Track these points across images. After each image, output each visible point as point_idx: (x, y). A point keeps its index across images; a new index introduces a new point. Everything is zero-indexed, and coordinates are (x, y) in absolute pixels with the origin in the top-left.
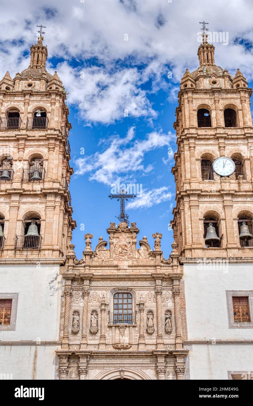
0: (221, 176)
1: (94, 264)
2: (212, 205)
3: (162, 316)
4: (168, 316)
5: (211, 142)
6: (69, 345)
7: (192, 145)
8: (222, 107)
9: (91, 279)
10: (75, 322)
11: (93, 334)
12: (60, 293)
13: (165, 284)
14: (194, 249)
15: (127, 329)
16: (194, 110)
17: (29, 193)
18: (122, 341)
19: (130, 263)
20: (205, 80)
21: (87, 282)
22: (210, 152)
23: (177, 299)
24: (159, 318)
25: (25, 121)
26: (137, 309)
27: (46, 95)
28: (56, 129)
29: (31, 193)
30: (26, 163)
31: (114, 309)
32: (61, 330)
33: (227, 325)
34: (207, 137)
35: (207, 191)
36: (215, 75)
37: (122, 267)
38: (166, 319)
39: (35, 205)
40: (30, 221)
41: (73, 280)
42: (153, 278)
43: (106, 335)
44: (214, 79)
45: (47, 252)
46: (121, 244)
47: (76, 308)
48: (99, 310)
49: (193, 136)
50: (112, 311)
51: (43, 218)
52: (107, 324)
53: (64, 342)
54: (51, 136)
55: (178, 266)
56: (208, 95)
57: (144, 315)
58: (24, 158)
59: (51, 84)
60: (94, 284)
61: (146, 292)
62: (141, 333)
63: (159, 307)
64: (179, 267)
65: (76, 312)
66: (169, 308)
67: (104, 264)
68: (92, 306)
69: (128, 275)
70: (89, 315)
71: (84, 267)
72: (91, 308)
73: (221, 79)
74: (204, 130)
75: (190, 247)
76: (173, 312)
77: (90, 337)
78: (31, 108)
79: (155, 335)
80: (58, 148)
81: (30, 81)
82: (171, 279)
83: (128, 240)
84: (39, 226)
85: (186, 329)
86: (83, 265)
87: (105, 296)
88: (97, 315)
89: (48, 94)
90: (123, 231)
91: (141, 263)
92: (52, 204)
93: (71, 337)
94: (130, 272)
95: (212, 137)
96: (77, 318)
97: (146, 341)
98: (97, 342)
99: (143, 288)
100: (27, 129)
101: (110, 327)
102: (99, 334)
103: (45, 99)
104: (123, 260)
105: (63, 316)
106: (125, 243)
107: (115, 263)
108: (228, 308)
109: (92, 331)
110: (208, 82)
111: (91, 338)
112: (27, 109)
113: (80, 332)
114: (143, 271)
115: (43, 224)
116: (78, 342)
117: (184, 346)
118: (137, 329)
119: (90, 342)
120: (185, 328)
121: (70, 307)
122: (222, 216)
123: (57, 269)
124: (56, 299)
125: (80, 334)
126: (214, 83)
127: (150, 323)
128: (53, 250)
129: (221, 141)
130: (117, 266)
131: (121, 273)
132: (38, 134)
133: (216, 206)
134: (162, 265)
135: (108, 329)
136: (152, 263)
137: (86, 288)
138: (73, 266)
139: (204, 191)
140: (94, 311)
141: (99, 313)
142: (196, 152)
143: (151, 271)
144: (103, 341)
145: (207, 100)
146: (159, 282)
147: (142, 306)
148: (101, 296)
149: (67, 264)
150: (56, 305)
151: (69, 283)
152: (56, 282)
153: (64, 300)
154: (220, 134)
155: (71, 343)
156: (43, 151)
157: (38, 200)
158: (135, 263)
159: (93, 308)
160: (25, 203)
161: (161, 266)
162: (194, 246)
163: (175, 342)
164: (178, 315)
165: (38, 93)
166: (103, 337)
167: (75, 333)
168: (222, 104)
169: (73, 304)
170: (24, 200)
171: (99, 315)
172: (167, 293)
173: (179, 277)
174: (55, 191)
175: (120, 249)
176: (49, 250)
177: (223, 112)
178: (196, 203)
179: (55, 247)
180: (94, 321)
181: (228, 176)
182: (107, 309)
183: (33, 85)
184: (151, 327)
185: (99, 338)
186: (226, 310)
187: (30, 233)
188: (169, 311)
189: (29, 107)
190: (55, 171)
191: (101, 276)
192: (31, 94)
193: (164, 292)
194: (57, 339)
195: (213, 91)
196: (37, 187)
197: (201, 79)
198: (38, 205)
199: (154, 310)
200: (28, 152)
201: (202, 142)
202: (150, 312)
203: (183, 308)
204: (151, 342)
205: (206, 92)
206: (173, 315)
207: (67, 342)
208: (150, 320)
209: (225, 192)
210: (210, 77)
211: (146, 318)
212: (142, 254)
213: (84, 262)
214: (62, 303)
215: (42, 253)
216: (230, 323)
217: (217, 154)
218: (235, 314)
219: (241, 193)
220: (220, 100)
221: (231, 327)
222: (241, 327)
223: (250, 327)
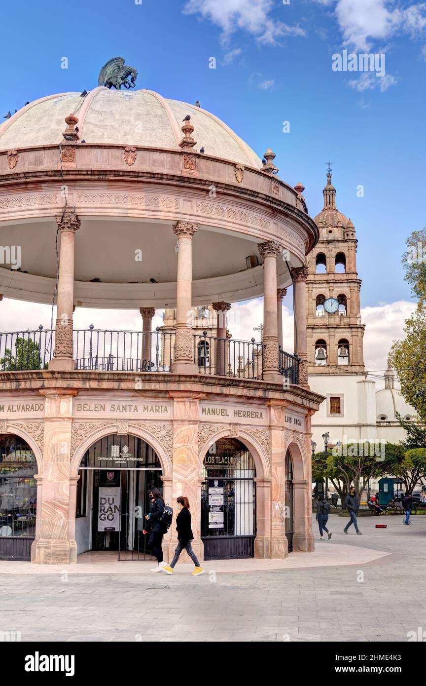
0: (329, 313)
2: (322, 335)
5: (324, 285)
7: (310, 289)
8: (334, 255)
22: (323, 294)
36: (331, 225)
40: (202, 346)
44: (330, 228)
49: (311, 282)
56: (325, 245)
73: (335, 229)
95: (324, 282)
108: (327, 404)
110: (325, 231)
122: (328, 341)
126: (330, 232)
129: (331, 285)
133: (324, 335)
139: (317, 325)
142: (313, 294)
145: (323, 249)
177: (335, 259)
178: (311, 334)
181: (334, 313)
186: (326, 406)
195: (328, 242)
197: (321, 229)
201: (318, 285)
205: (323, 242)
209: (330, 326)
210: (327, 227)
216: (327, 414)
217: (327, 295)
218: (331, 408)
219: (341, 326)
220: (333, 249)
221: (328, 416)
222: (334, 417)
223: (339, 417)
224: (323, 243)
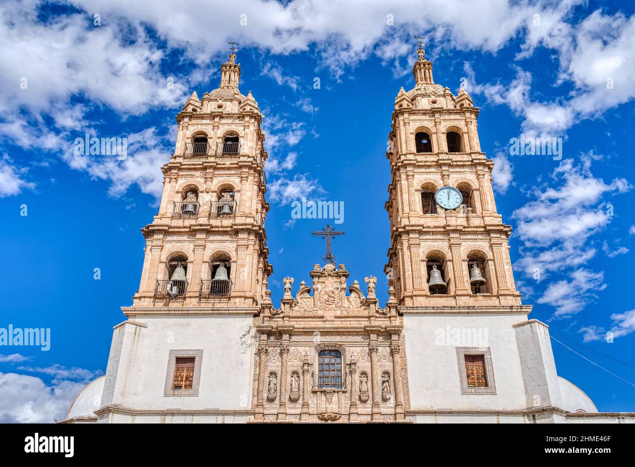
0: (446, 210)
1: (295, 314)
2: (436, 244)
3: (379, 379)
4: (386, 379)
5: (433, 170)
6: (264, 414)
7: (410, 173)
8: (444, 130)
9: (291, 333)
10: (272, 385)
11: (293, 401)
12: (254, 349)
13: (380, 339)
14: (416, 296)
15: (336, 395)
16: (411, 133)
17: (217, 229)
18: (329, 410)
19: (338, 313)
20: (423, 99)
21: (286, 337)
22: (432, 181)
23: (397, 357)
24: (375, 382)
25: (214, 147)
26: (348, 371)
27: (239, 117)
28: (250, 155)
29: (220, 229)
30: (215, 194)
31: (320, 371)
32: (254, 396)
33: (459, 390)
34: (427, 164)
35: (429, 227)
36: (435, 94)
37: (329, 318)
38: (384, 382)
39: (225, 244)
40: (218, 263)
41: (269, 334)
42: (367, 333)
43: (310, 402)
44: (433, 98)
45: (237, 300)
46: (327, 290)
47: (273, 369)
48: (300, 371)
49: (411, 162)
50: (317, 372)
51: (233, 259)
52: (310, 389)
53: (257, 410)
54: (244, 164)
55: (396, 317)
56: (428, 116)
57: (356, 377)
58: (212, 189)
59: (244, 106)
60: (294, 338)
61: (358, 349)
62: (353, 400)
63: (375, 367)
64: (398, 317)
65: (273, 374)
66: (386, 369)
67: (307, 314)
68: (292, 366)
69: (336, 328)
70: (289, 377)
71: (283, 318)
72: (290, 369)
73: (441, 98)
74: (425, 156)
75: (410, 294)
76: (392, 374)
77: (289, 405)
78: (221, 132)
79: (370, 402)
80: (252, 178)
81: (220, 102)
82: (388, 334)
83: (336, 285)
84: (228, 269)
85: (408, 395)
86: (281, 315)
87: (308, 353)
88: (298, 377)
89: (241, 117)
90: (329, 275)
91: (351, 314)
92: (245, 242)
93: (267, 405)
94: (338, 324)
95: (433, 163)
96: (273, 380)
97: (359, 410)
98: (299, 411)
99: (354, 344)
100: (216, 156)
101: (314, 392)
102: (300, 401)
103: (237, 121)
104: (330, 310)
105: (258, 378)
106: (332, 289)
107: (320, 313)
108: (460, 369)
109: (292, 397)
110: (427, 102)
111: (291, 406)
112: (216, 133)
113: (278, 398)
114: (354, 323)
115: (233, 267)
116: (275, 412)
117: (406, 417)
118: (347, 395)
119: (289, 411)
120: (407, 393)
121: (266, 367)
122: (449, 256)
123: (249, 321)
124: (249, 357)
125: (277, 401)
126: (434, 102)
127: (364, 387)
128: (246, 298)
129: (445, 168)
130: (322, 317)
131: (327, 325)
132: (228, 162)
133: (440, 245)
134: (378, 315)
135: (312, 395)
136: (366, 313)
137: (285, 343)
138: (270, 317)
139: (426, 227)
140: (294, 373)
141: (301, 374)
142: (415, 182)
143: (364, 323)
144: (305, 410)
145: (426, 122)
146: (373, 337)
147: (353, 366)
148: (303, 354)
149: (262, 315)
150: (249, 364)
151: (264, 337)
152: (248, 337)
153: (258, 358)
154: (444, 160)
155: (266, 412)
156: (235, 181)
157: (227, 238)
158: (345, 313)
159: (294, 369)
160: (212, 241)
161: (376, 317)
162: (416, 293)
163: (395, 411)
164: (399, 378)
165: (229, 116)
166: (305, 405)
167: (271, 400)
168: (444, 127)
169: (269, 364)
170: (212, 238)
171: (301, 377)
172: (384, 350)
173: (398, 331)
174: (248, 227)
175: (327, 296)
176: (240, 297)
177: (445, 135)
178: (417, 241)
179: (247, 294)
180: (295, 385)
181: (454, 210)
182: (311, 369)
183: (224, 107)
184: (365, 392)
185: (301, 406)
186: (457, 372)
187: (217, 278)
188: (386, 373)
189: (219, 131)
190: (247, 205)
191: (304, 328)
192: (221, 117)
193: (380, 349)
194: (249, 408)
195: (433, 112)
196: (227, 222)
197: (419, 98)
198: (228, 244)
199: (368, 371)
200: (217, 182)
201: (422, 170)
202: (364, 373)
203: (404, 368)
204: (365, 411)
205: (425, 112)
206: (392, 378)
207: (261, 410)
208: (364, 383)
209: (451, 228)
210: (429, 96)
211: (358, 382)
212: (353, 303)
213: (282, 312)
214: (256, 361)
215: (232, 300)
216: (462, 388)
217: (440, 184)
218: (468, 376)
219: (470, 229)
220: (442, 122)
221: (464, 393)
222: (476, 393)
223: (487, 393)
224: (425, 114)
